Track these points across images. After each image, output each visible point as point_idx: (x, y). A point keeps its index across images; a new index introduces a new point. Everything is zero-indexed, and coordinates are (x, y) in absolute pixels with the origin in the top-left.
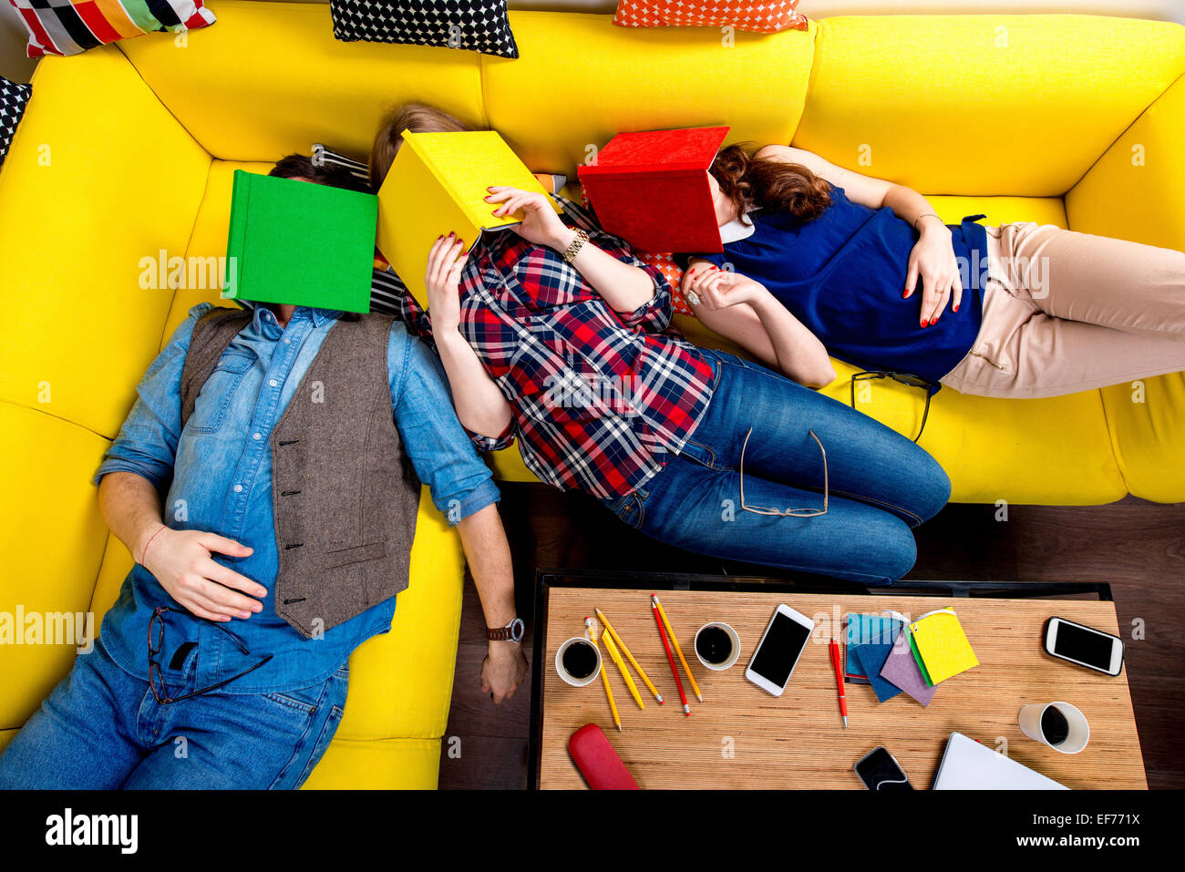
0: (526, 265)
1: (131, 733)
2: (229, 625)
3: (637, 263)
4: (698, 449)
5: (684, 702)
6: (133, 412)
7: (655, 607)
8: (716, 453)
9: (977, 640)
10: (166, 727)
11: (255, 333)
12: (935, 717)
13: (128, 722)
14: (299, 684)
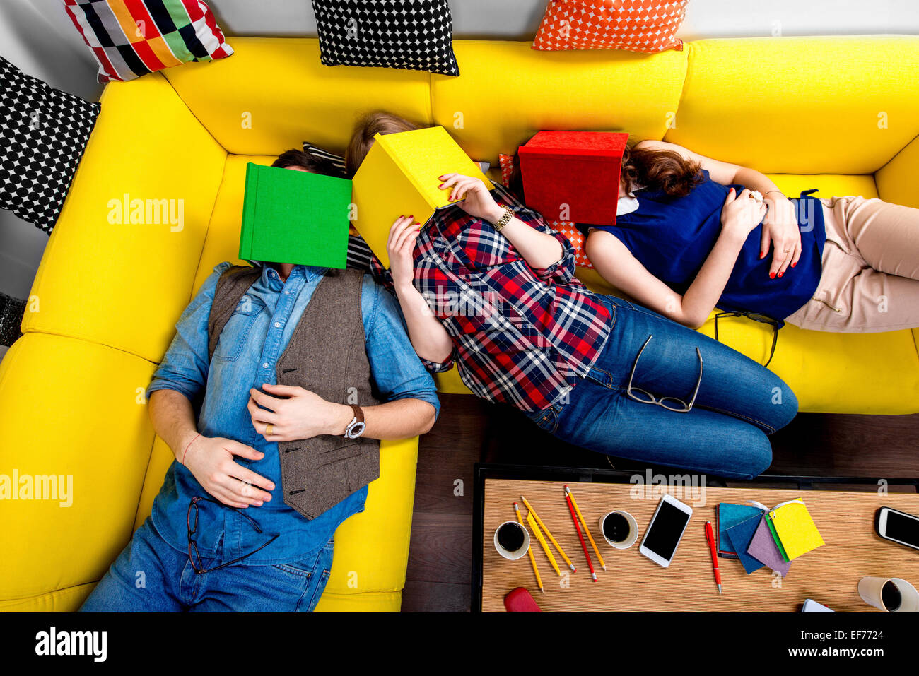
0: (467, 235)
1: (175, 593)
2: (247, 511)
3: (548, 231)
4: (600, 374)
5: (591, 571)
6: (173, 344)
7: (567, 495)
8: (614, 377)
9: (822, 524)
10: (202, 590)
11: (264, 287)
12: (791, 586)
13: (173, 585)
14: (299, 557)
